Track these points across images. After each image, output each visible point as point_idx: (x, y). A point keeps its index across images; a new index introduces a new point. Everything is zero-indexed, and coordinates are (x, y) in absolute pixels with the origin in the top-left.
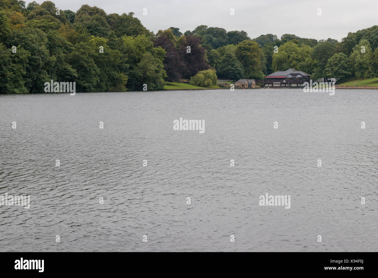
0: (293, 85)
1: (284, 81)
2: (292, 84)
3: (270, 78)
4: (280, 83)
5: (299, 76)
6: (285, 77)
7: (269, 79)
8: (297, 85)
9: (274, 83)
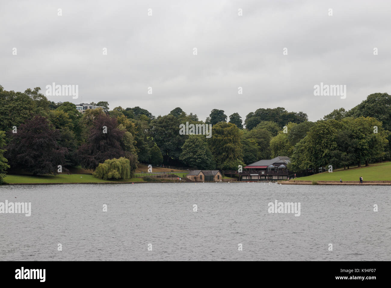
0: (274, 178)
1: (263, 173)
2: (273, 176)
3: (251, 169)
4: (258, 175)
5: (282, 166)
6: (265, 167)
7: (249, 170)
8: (278, 178)
9: (251, 175)
